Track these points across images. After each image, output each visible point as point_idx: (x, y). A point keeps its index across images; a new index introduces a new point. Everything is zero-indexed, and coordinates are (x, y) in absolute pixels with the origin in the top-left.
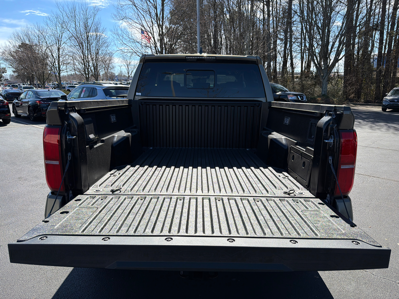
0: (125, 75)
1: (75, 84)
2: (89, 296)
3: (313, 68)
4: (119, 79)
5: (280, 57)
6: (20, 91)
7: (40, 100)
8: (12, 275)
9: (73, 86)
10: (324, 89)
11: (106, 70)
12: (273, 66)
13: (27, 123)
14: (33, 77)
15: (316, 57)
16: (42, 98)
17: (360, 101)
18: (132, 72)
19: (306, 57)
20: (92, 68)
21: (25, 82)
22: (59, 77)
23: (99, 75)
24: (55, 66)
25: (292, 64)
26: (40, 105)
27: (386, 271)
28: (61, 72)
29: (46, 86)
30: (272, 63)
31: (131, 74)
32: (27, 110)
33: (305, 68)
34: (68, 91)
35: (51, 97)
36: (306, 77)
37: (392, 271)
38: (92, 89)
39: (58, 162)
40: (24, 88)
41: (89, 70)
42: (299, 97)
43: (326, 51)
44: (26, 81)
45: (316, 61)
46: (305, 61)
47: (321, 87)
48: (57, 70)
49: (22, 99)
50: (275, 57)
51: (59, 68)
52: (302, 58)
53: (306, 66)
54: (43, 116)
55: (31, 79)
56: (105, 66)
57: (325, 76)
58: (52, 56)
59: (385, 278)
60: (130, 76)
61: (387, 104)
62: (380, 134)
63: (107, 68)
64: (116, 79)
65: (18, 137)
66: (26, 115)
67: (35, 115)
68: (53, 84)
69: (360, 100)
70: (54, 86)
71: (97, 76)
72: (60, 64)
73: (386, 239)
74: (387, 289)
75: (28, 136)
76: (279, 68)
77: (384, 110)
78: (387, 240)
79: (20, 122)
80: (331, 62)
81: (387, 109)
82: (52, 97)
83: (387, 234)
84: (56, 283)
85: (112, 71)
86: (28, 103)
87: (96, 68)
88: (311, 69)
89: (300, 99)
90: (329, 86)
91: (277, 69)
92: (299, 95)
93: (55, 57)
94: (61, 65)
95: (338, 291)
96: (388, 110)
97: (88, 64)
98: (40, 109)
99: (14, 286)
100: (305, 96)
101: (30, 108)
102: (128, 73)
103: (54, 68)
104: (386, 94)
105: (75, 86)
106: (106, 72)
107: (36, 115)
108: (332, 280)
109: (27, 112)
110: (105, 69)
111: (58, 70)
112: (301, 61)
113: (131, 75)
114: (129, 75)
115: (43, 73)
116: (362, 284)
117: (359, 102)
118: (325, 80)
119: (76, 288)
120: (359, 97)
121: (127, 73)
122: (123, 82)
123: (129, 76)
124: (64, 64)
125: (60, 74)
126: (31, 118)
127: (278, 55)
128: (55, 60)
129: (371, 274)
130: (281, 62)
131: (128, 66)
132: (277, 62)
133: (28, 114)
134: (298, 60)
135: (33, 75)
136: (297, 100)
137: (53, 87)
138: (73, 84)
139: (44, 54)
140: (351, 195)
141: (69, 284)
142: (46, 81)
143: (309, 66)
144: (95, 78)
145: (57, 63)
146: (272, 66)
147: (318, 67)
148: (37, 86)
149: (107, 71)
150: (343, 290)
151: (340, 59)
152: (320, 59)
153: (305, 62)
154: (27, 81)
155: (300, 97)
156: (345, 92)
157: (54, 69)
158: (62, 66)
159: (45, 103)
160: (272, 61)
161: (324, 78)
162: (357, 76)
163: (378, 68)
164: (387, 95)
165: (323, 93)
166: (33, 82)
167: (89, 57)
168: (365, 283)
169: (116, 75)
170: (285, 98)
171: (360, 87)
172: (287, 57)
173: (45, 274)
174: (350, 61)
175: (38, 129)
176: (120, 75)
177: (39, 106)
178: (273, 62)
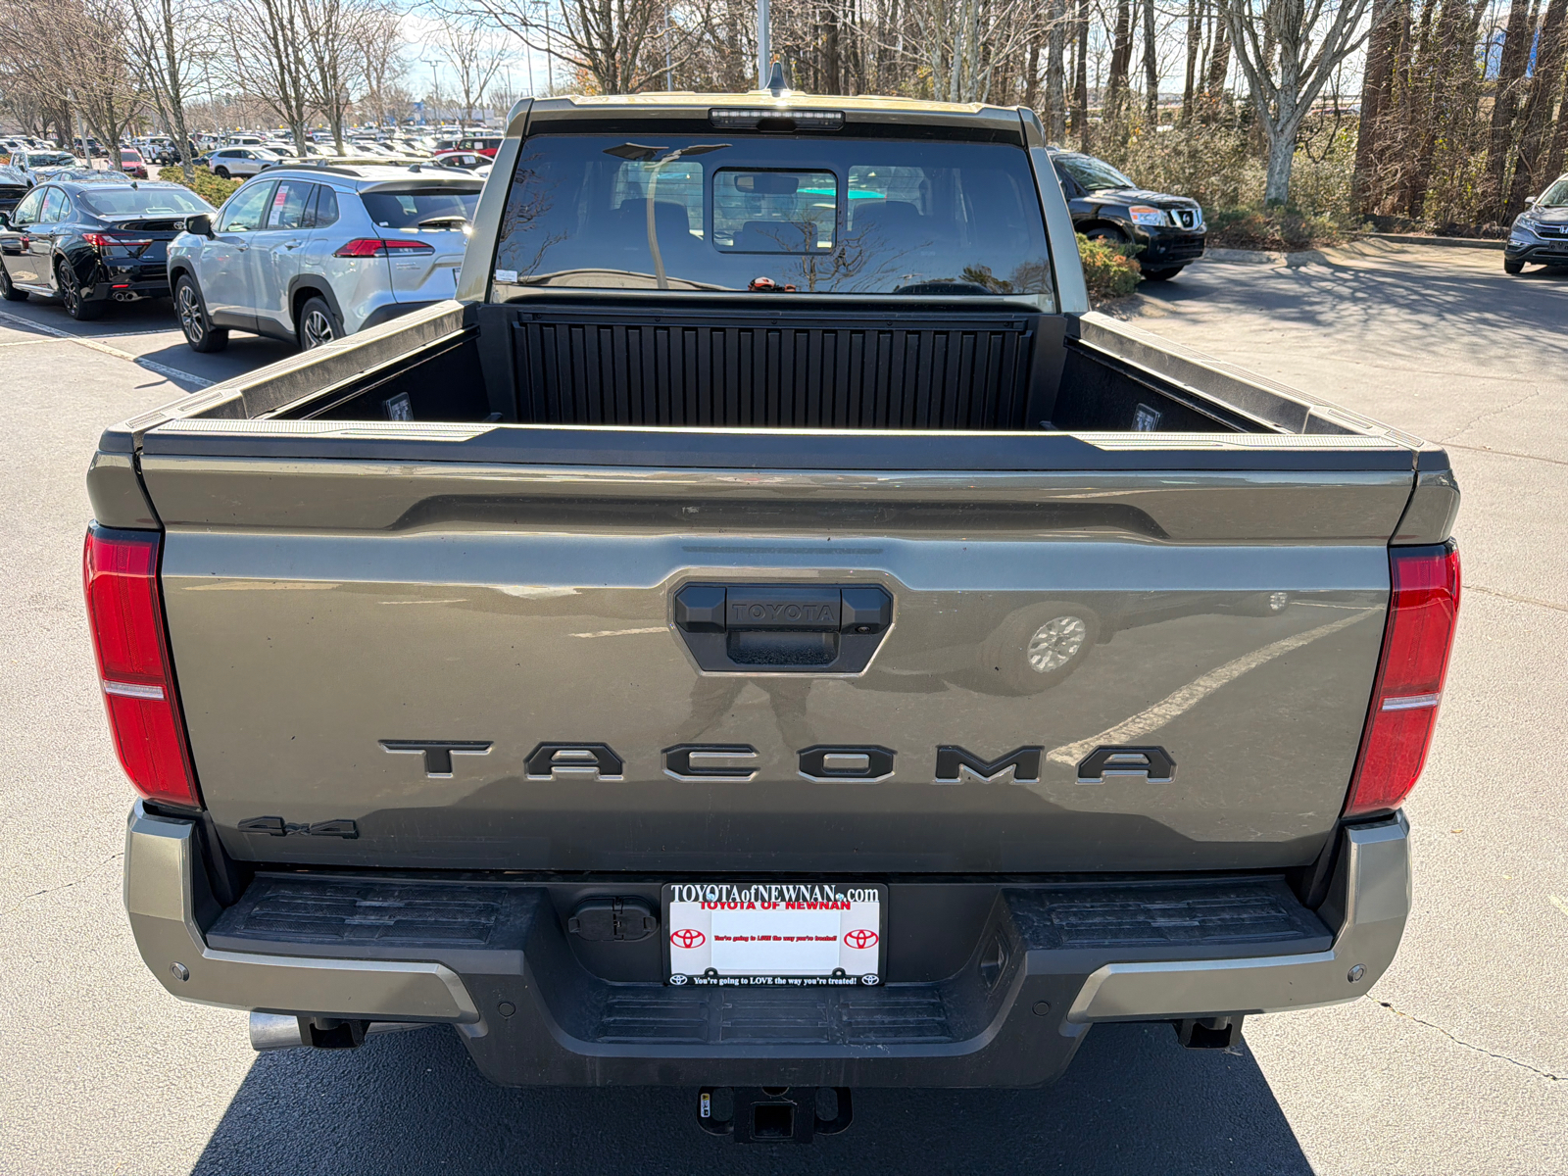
0: (455, 98)
1: (246, 142)
2: (338, 1149)
3: (1236, 82)
4: (430, 117)
5: (1103, 29)
6: (19, 179)
7: (100, 228)
8: (24, 1058)
9: (239, 151)
10: (1277, 176)
11: (374, 83)
12: (1072, 67)
13: (53, 330)
14: (67, 111)
15: (1254, 37)
16: (110, 219)
17: (1418, 226)
18: (482, 89)
19: (1210, 31)
20: (316, 76)
21: (35, 129)
22: (175, 115)
23: (348, 103)
24: (154, 63)
25: (1150, 59)
26: (104, 254)
27: (1503, 1024)
28: (181, 95)
29: (123, 150)
30: (1067, 55)
31: (480, 95)
32: (51, 272)
33: (1202, 79)
34: (218, 178)
35: (145, 217)
36: (1205, 120)
37: (1523, 1022)
38: (316, 190)
39: (159, 689)
40: (37, 161)
41: (303, 81)
42: (1174, 214)
43: (1295, 10)
44: (40, 128)
45: (1249, 48)
46: (1205, 47)
47: (1267, 163)
48: (164, 82)
49: (23, 222)
50: (1083, 30)
51: (174, 75)
52: (1194, 34)
53: (1206, 67)
54: (119, 297)
55: (59, 118)
56: (370, 63)
57: (1283, 121)
58: (140, 19)
59: (1497, 1052)
60: (477, 104)
61: (1527, 244)
62: (1493, 382)
63: (376, 70)
64: (417, 117)
65: (19, 396)
66: (47, 293)
67: (85, 291)
68: (153, 141)
69: (1419, 222)
70: (158, 149)
71: (338, 108)
72: (177, 56)
73: (1507, 877)
74: (1505, 1103)
75: (60, 391)
76: (1095, 73)
77: (1513, 267)
78: (1508, 882)
79: (27, 322)
80: (1310, 53)
81: (1527, 264)
82: (150, 216)
83: (1512, 851)
84: (205, 1092)
85: (401, 83)
86: (53, 242)
87: (329, 70)
88: (1227, 85)
89: (1179, 224)
90: (1299, 159)
91: (1088, 79)
92: (1175, 207)
93: (151, 26)
94: (181, 60)
95: (1315, 1113)
96: (1528, 267)
97: (296, 56)
98: (105, 267)
99: (35, 1108)
100: (1200, 210)
101: (62, 263)
102: (467, 93)
103: (150, 74)
104: (1529, 199)
105: (245, 151)
106: (375, 87)
107: (88, 295)
108: (1291, 1065)
109: (54, 283)
110: (368, 76)
111: (168, 82)
112: (1190, 48)
113: (479, 101)
114: (472, 102)
115: (109, 96)
116: (1407, 1080)
117: (1413, 229)
118: (1283, 139)
119: (284, 1112)
120: (1415, 211)
121: (463, 94)
122: (448, 132)
123: (470, 107)
124: (192, 55)
125: (179, 102)
126: (71, 306)
127: (1094, 18)
128: (152, 39)
129: (1445, 1037)
130: (1105, 45)
131: (463, 62)
132: (1088, 48)
133: (56, 287)
134: (1174, 43)
135: (65, 103)
136: (1167, 227)
137: (154, 156)
138: (237, 142)
139: (105, 12)
140: (1409, 806)
141: (257, 1098)
142: (122, 127)
143: (1218, 71)
144: (329, 118)
145: (162, 52)
146: (1067, 67)
147: (1258, 76)
148: (86, 148)
149: (379, 87)
150: (1335, 1111)
151: (1353, 48)
152: (1270, 43)
153: (1205, 53)
154: (45, 125)
155: (1181, 214)
156: (1359, 190)
157: (152, 79)
158: (184, 65)
159: (123, 244)
160: (1069, 46)
161: (1279, 129)
162: (1413, 118)
163: (1502, 85)
164: (1530, 204)
165: (1273, 194)
166: (69, 132)
167: (299, 22)
168: (1421, 1079)
169: (418, 100)
170: (1116, 217)
171: (1422, 165)
172: (1130, 31)
173: (157, 1051)
174: (1390, 54)
175: (102, 358)
176: (433, 101)
177: (98, 256)
178: (1072, 47)
